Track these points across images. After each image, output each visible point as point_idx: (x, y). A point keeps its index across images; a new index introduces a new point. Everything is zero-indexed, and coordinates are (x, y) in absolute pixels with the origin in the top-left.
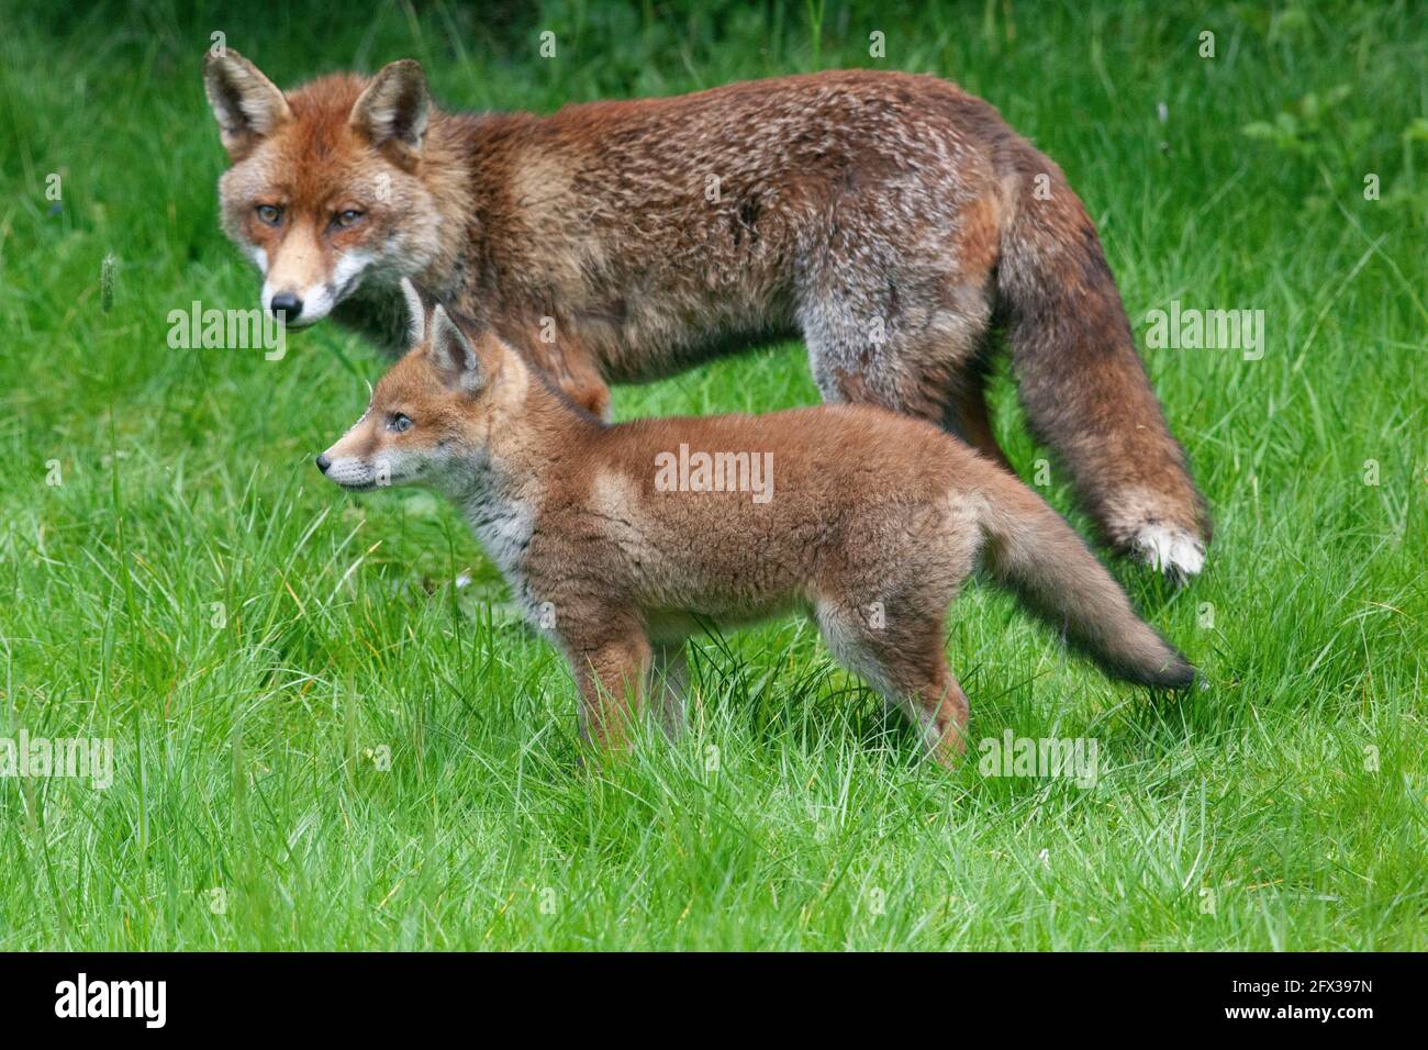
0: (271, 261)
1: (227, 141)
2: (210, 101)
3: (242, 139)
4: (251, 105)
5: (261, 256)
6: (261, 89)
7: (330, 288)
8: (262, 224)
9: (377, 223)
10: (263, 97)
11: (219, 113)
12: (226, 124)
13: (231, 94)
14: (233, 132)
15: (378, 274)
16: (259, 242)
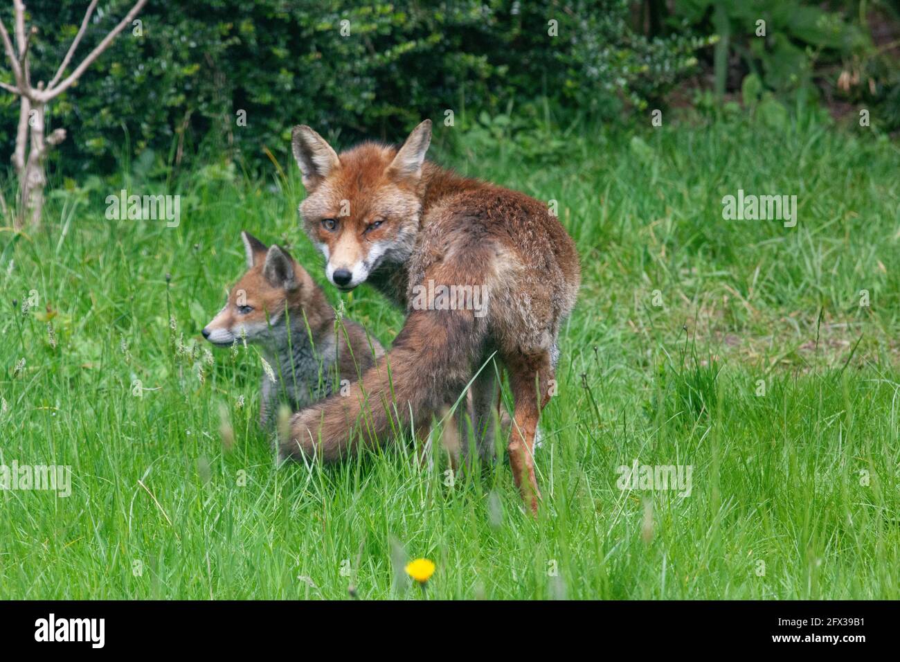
0: (331, 252)
1: (305, 182)
2: (295, 158)
3: (314, 179)
4: (318, 159)
5: (325, 248)
6: (324, 150)
7: (366, 263)
8: (326, 231)
9: (392, 225)
10: (326, 155)
11: (301, 165)
12: (305, 171)
13: (307, 153)
14: (309, 176)
15: (393, 256)
16: (324, 240)
